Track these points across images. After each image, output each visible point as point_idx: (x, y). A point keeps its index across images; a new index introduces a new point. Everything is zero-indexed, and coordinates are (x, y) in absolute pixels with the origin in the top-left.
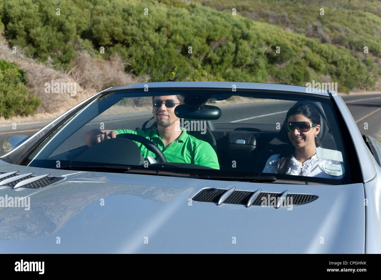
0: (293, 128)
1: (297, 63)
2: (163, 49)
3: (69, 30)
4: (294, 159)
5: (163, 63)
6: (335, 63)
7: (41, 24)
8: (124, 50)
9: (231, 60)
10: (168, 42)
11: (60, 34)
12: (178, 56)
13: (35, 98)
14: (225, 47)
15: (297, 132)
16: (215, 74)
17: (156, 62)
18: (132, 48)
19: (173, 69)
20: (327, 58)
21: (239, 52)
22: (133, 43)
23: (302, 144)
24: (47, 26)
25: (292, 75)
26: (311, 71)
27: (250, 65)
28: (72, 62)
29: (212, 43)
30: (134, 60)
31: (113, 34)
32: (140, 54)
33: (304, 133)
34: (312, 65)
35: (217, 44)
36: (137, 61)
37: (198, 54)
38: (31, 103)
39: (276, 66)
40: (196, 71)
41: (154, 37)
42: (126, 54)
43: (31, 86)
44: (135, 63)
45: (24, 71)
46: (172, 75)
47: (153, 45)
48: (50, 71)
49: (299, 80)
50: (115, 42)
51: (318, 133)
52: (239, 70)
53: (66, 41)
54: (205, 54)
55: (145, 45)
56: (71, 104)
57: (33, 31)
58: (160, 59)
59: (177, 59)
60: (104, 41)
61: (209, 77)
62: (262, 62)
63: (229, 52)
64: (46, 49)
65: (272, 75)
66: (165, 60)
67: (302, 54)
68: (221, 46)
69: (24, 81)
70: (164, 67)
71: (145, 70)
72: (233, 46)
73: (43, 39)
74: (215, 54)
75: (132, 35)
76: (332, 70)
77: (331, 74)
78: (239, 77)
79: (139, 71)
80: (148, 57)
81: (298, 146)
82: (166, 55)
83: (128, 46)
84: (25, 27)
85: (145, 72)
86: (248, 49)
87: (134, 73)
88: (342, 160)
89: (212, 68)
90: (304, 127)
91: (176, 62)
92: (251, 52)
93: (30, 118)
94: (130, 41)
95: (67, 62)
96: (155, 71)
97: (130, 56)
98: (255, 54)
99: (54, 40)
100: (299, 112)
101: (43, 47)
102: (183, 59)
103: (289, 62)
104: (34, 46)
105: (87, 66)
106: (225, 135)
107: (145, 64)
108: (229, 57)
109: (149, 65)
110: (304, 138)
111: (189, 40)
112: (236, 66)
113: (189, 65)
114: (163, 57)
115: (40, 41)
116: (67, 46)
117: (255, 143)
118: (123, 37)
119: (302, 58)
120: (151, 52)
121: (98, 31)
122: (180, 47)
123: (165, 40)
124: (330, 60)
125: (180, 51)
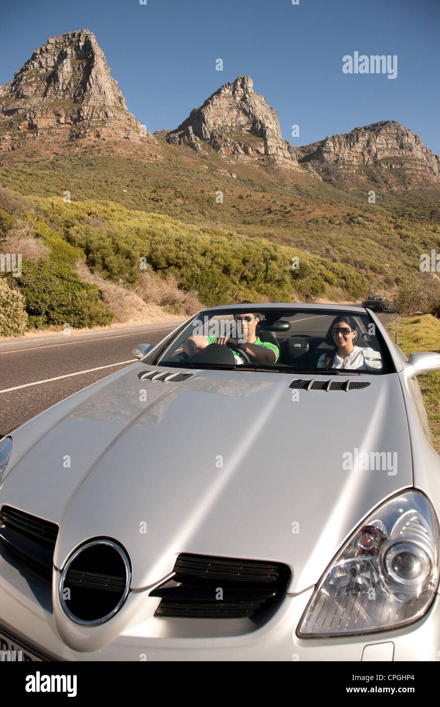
0: (337, 333)
1: (315, 279)
2: (208, 269)
3: (134, 257)
4: (338, 357)
5: (208, 280)
6: (344, 278)
7: (113, 254)
8: (177, 271)
9: (263, 277)
10: (212, 263)
11: (128, 261)
12: (220, 275)
13: (110, 311)
14: (257, 267)
15: (340, 335)
16: (250, 288)
17: (203, 280)
18: (183, 270)
19: (216, 285)
20: (338, 274)
21: (269, 270)
22: (184, 265)
23: (344, 344)
24: (118, 254)
25: (312, 288)
26: (326, 285)
27: (278, 281)
28: (137, 282)
29: (247, 264)
30: (185, 279)
31: (168, 258)
32: (189, 273)
33: (346, 336)
34: (326, 280)
35: (251, 264)
36: (187, 280)
37: (236, 273)
38: (107, 316)
39: (298, 281)
40: (235, 286)
41: (200, 260)
42: (179, 274)
43: (107, 302)
44: (185, 281)
45: (102, 291)
46: (216, 289)
47: (200, 266)
48: (121, 289)
49: (317, 292)
50: (170, 265)
51: (355, 336)
52: (269, 285)
53: (132, 266)
54: (241, 272)
55: (194, 266)
56: (137, 315)
57: (107, 259)
58: (206, 278)
59: (220, 277)
60: (161, 264)
61: (245, 290)
62: (288, 278)
63: (261, 270)
64: (117, 273)
65: (296, 289)
66: (210, 278)
67: (319, 271)
68: (254, 266)
69: (102, 298)
70: (209, 284)
71: (194, 286)
72: (264, 265)
73: (115, 265)
74: (250, 273)
75: (183, 259)
76: (342, 284)
77: (342, 287)
78: (270, 291)
79: (189, 287)
80: (196, 276)
81: (341, 346)
82: (211, 274)
83: (180, 268)
84: (102, 256)
85: (194, 288)
86: (276, 267)
87: (185, 289)
88: (380, 358)
89: (248, 283)
90: (345, 331)
91: (219, 280)
92: (278, 270)
93: (107, 327)
94: (182, 264)
95: (132, 282)
96: (202, 287)
97: (182, 276)
98: (282, 272)
99: (123, 265)
100: (342, 321)
101: (115, 271)
102: (224, 277)
103: (308, 277)
104: (108, 271)
105: (149, 285)
106: (285, 340)
107: (194, 282)
108: (261, 275)
109: (197, 282)
110: (346, 339)
111: (229, 262)
112: (266, 282)
113: (229, 282)
114: (208, 276)
115: (113, 267)
116: (133, 270)
117: (308, 346)
118: (176, 260)
119: (319, 274)
120: (199, 272)
121: (157, 257)
122: (222, 268)
123: (209, 262)
124: (340, 276)
125: (222, 270)
